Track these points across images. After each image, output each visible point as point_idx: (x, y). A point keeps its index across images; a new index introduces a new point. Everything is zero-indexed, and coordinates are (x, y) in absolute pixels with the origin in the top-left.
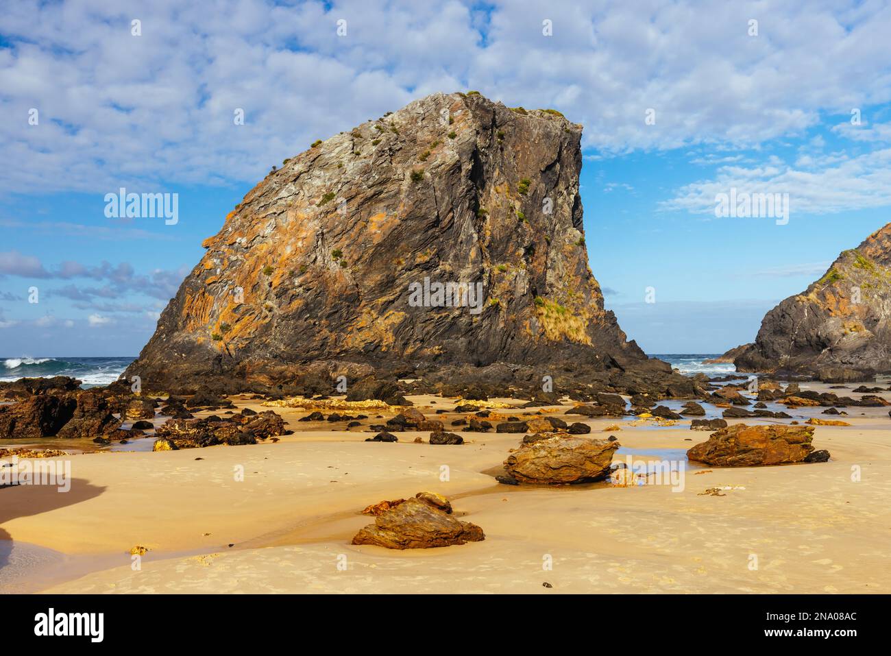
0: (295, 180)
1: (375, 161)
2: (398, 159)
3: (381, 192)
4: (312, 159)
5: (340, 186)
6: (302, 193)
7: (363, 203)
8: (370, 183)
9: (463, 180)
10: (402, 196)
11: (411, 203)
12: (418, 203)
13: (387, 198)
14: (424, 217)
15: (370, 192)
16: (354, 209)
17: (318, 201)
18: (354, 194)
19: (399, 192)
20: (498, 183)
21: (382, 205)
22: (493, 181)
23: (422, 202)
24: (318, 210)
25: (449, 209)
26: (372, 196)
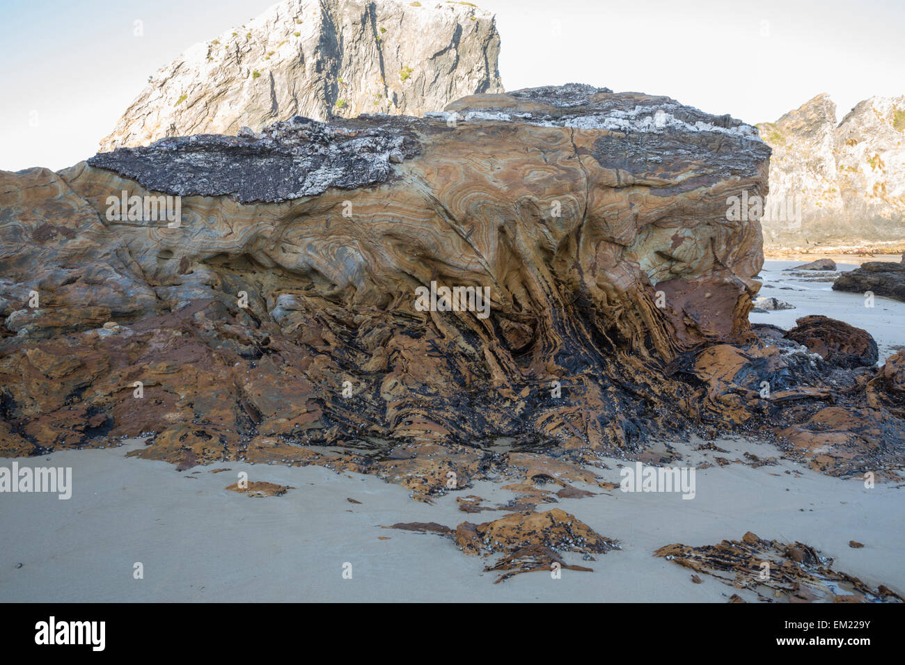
0: (162, 85)
1: (223, 64)
2: (247, 60)
3: (225, 91)
4: (176, 66)
5: (192, 87)
6: (165, 95)
7: (211, 101)
8: (217, 83)
9: (308, 73)
10: (244, 93)
11: (249, 98)
12: (256, 97)
13: (232, 95)
14: (259, 109)
15: (217, 91)
16: (202, 106)
17: (174, 102)
18: (203, 94)
19: (241, 89)
20: (370, 73)
21: (226, 102)
22: (365, 71)
23: (257, 96)
24: (176, 109)
25: (289, 101)
26: (219, 94)
